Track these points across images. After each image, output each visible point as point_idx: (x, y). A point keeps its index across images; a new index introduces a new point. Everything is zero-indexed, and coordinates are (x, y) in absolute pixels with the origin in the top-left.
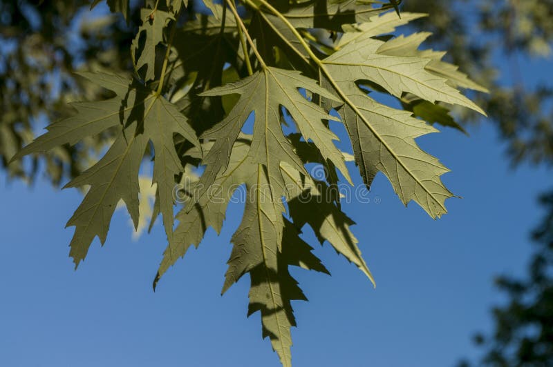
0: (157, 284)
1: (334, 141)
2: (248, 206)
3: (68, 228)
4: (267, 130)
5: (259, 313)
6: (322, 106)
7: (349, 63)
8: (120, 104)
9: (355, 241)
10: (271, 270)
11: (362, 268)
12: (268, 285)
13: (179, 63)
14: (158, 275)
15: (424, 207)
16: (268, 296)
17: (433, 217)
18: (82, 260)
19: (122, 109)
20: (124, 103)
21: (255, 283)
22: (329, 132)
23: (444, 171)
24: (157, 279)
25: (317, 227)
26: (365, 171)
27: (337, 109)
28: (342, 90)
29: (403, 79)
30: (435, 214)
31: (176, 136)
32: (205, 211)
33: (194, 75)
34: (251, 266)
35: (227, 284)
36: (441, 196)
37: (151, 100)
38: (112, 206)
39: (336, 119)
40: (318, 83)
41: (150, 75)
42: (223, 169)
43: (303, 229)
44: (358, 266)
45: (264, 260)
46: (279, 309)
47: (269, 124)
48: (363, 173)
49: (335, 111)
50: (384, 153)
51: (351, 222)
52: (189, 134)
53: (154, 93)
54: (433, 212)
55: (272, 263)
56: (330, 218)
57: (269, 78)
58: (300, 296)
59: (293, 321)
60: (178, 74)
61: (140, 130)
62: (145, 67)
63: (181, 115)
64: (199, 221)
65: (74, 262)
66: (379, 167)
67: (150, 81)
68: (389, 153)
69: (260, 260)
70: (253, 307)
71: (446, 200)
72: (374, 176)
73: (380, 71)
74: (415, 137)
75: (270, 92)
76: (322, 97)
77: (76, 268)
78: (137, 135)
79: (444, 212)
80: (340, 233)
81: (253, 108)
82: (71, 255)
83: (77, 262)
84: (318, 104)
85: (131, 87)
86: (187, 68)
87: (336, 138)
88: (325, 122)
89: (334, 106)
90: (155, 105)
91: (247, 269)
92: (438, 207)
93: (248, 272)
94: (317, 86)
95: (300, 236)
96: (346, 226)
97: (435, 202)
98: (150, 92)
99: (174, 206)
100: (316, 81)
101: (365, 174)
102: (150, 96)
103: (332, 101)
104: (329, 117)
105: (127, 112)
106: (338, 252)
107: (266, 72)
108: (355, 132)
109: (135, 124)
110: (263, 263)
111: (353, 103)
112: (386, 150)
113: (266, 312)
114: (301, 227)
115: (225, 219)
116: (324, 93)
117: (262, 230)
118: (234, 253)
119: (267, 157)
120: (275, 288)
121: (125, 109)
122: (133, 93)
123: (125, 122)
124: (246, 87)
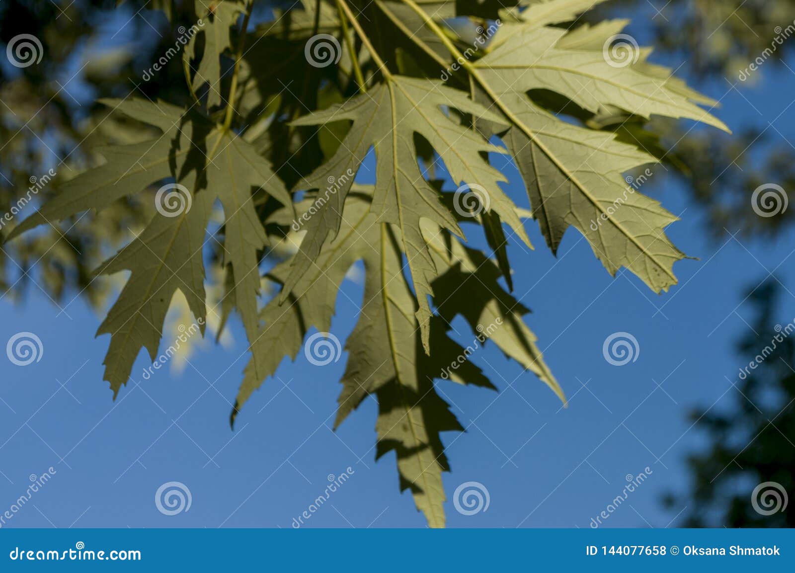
0: (237, 418)
1: (499, 183)
2: (368, 292)
3: (100, 337)
4: (396, 172)
5: (392, 454)
6: (477, 132)
7: (515, 64)
8: (169, 146)
9: (531, 338)
10: (408, 389)
11: (544, 379)
12: (404, 411)
13: (252, 84)
14: (236, 405)
15: (642, 277)
16: (405, 428)
17: (656, 291)
18: (123, 385)
19: (172, 154)
20: (176, 144)
21: (385, 408)
22: (492, 170)
23: (671, 219)
24: (235, 412)
25: (473, 319)
26: (548, 227)
27: (501, 135)
28: (507, 105)
29: (599, 84)
30: (659, 286)
31: (257, 191)
32: (304, 305)
33: (275, 100)
34: (378, 383)
35: (343, 413)
36: (666, 257)
37: (217, 136)
38: (164, 302)
39: (500, 150)
40: (470, 97)
41: (214, 98)
42: (332, 234)
43: (453, 324)
44: (538, 376)
45: (397, 373)
46: (422, 447)
47: (400, 161)
48: (546, 230)
49: (497, 138)
50: (575, 198)
51: (523, 310)
52: (275, 187)
53: (220, 127)
54: (655, 284)
55: (409, 378)
56: (492, 306)
57: (395, 92)
58: (455, 425)
59: (444, 463)
60: (252, 100)
61: (201, 183)
62: (206, 86)
63: (262, 159)
64: (294, 321)
65: (111, 388)
66: (569, 220)
67: (215, 109)
68: (583, 198)
69: (390, 374)
70: (384, 447)
71: (675, 263)
72: (563, 233)
73: (563, 74)
74: (623, 171)
75: (398, 113)
76: (477, 117)
77: (114, 398)
78: (196, 190)
79: (672, 283)
80: (509, 327)
81: (374, 140)
82: (106, 378)
83: (115, 388)
84: (471, 128)
85: (184, 120)
86: (265, 91)
87: (503, 179)
88: (484, 155)
89: (496, 130)
90: (221, 144)
91: (372, 389)
92: (663, 275)
93: (372, 392)
94: (468, 101)
95: (449, 334)
96: (517, 317)
97: (657, 268)
98: (214, 125)
99: (258, 297)
100: (467, 95)
101: (549, 231)
102: (213, 132)
103: (492, 122)
104: (490, 148)
105: (181, 157)
106: (508, 357)
107: (391, 84)
108: (530, 167)
109: (193, 174)
110: (396, 379)
111: (525, 123)
112: (580, 194)
113: (404, 452)
114: (450, 320)
115: (335, 314)
116: (480, 111)
117: (392, 328)
118: (350, 365)
119: (399, 212)
120: (414, 416)
121: (178, 153)
122: (188, 129)
123: (178, 172)
124: (360, 109)
